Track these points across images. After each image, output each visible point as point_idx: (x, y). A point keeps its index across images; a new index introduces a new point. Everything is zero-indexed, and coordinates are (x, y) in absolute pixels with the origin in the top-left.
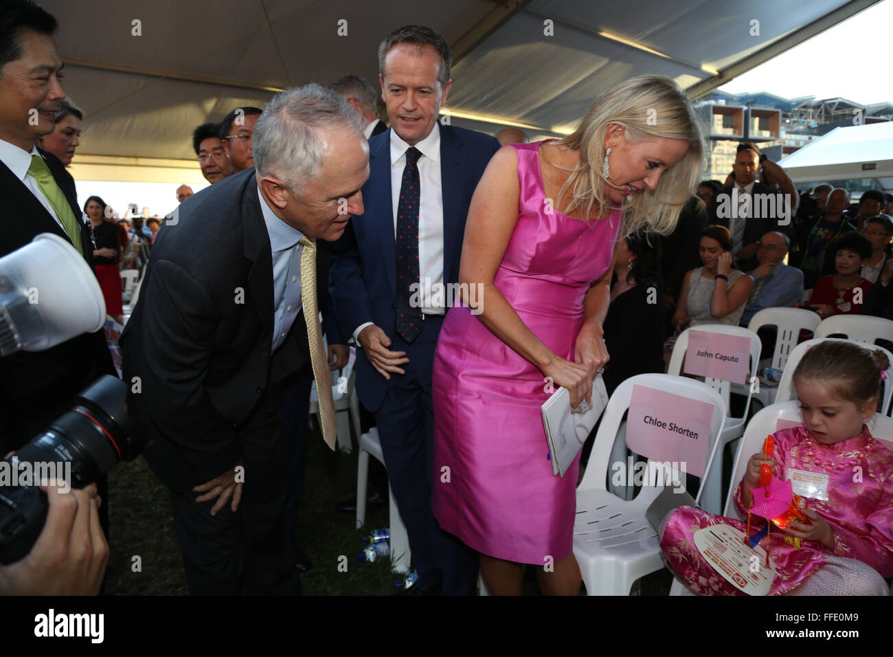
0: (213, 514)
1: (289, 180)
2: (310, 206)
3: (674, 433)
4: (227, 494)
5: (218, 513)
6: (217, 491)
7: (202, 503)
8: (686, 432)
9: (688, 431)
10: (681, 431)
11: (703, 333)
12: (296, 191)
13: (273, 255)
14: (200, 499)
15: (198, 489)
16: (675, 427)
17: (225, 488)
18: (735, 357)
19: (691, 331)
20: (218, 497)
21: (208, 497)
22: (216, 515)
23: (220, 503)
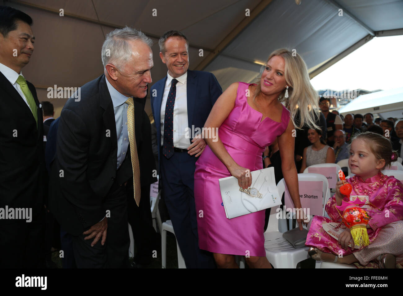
0: (92, 246)
1: (118, 64)
2: (128, 77)
3: (307, 199)
4: (99, 235)
5: (95, 245)
6: (94, 234)
7: (87, 240)
8: (312, 197)
9: (313, 196)
10: (310, 197)
11: (314, 168)
12: (121, 70)
13: (115, 109)
14: (86, 238)
15: (85, 233)
16: (307, 196)
17: (98, 233)
18: (330, 177)
19: (309, 168)
20: (95, 237)
21: (90, 237)
22: (94, 246)
23: (96, 240)
